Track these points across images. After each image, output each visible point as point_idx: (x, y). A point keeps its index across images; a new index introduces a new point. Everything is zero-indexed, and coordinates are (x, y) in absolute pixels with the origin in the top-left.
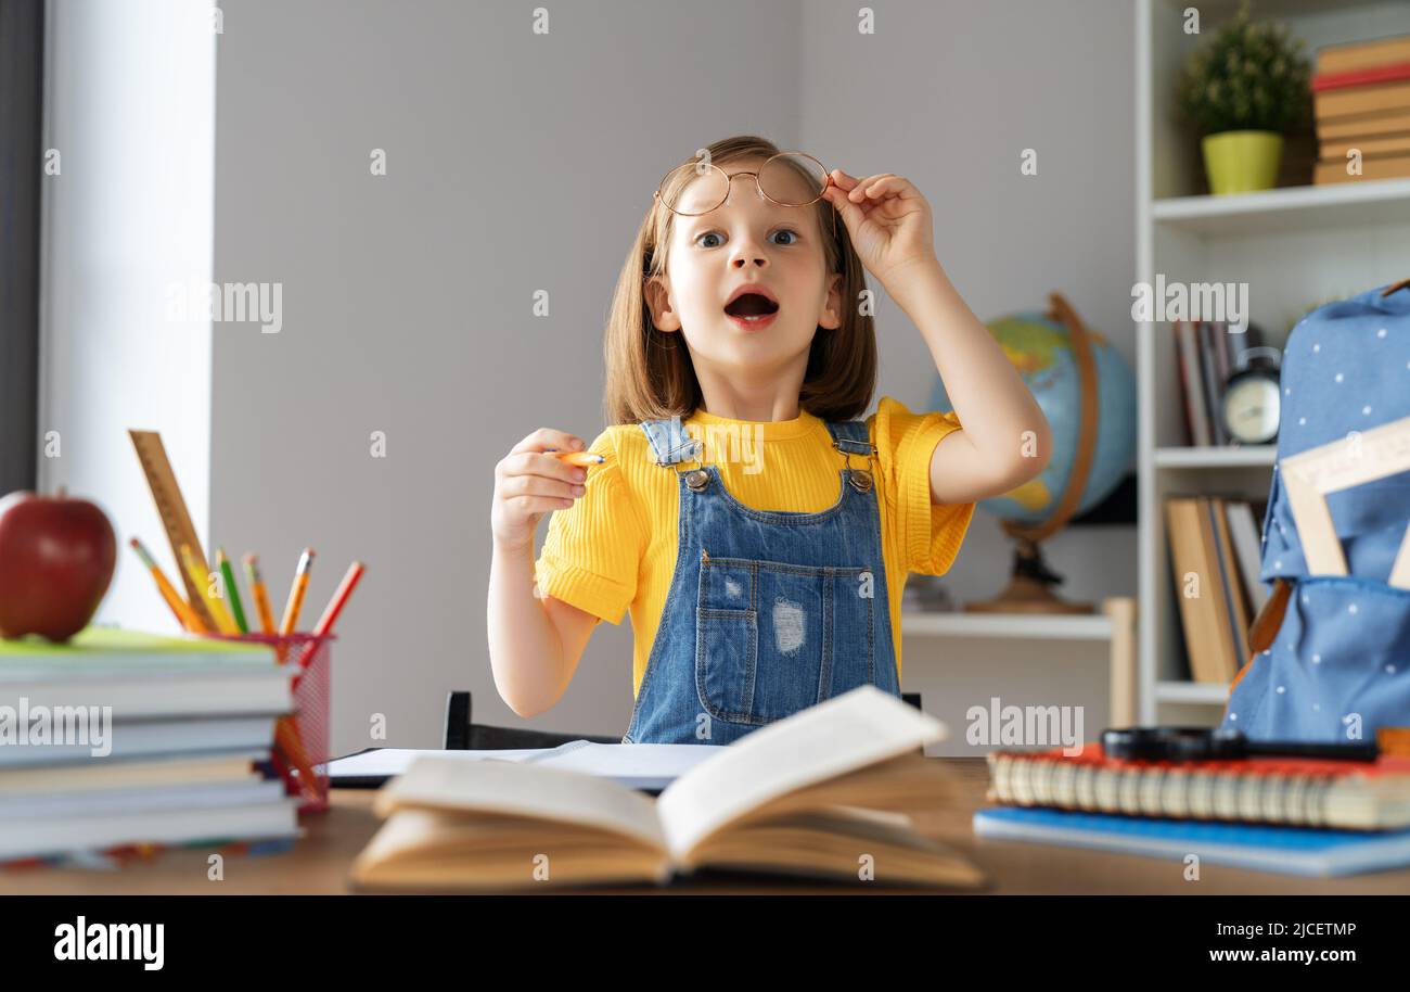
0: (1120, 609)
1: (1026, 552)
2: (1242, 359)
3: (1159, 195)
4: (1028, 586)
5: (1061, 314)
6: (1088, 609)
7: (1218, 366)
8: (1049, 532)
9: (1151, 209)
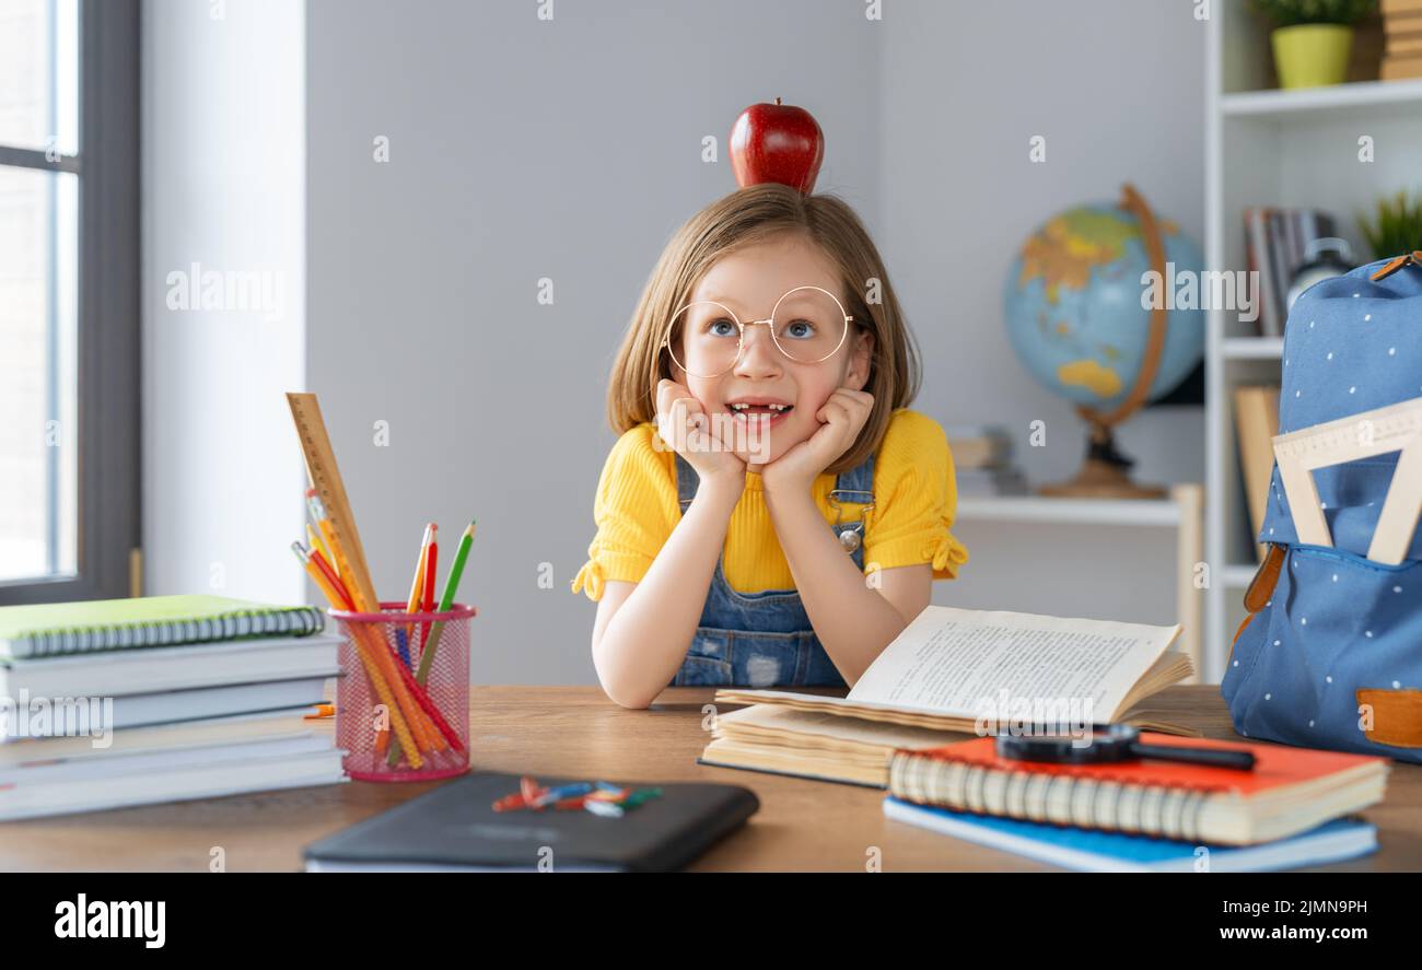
0: (1187, 496)
1: (1099, 437)
2: (1312, 249)
3: (1229, 88)
4: (1100, 470)
5: (1133, 206)
6: (1159, 494)
7: (1287, 258)
8: (1122, 415)
9: (1220, 104)
